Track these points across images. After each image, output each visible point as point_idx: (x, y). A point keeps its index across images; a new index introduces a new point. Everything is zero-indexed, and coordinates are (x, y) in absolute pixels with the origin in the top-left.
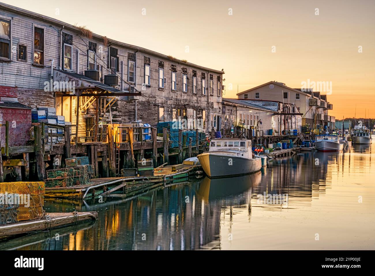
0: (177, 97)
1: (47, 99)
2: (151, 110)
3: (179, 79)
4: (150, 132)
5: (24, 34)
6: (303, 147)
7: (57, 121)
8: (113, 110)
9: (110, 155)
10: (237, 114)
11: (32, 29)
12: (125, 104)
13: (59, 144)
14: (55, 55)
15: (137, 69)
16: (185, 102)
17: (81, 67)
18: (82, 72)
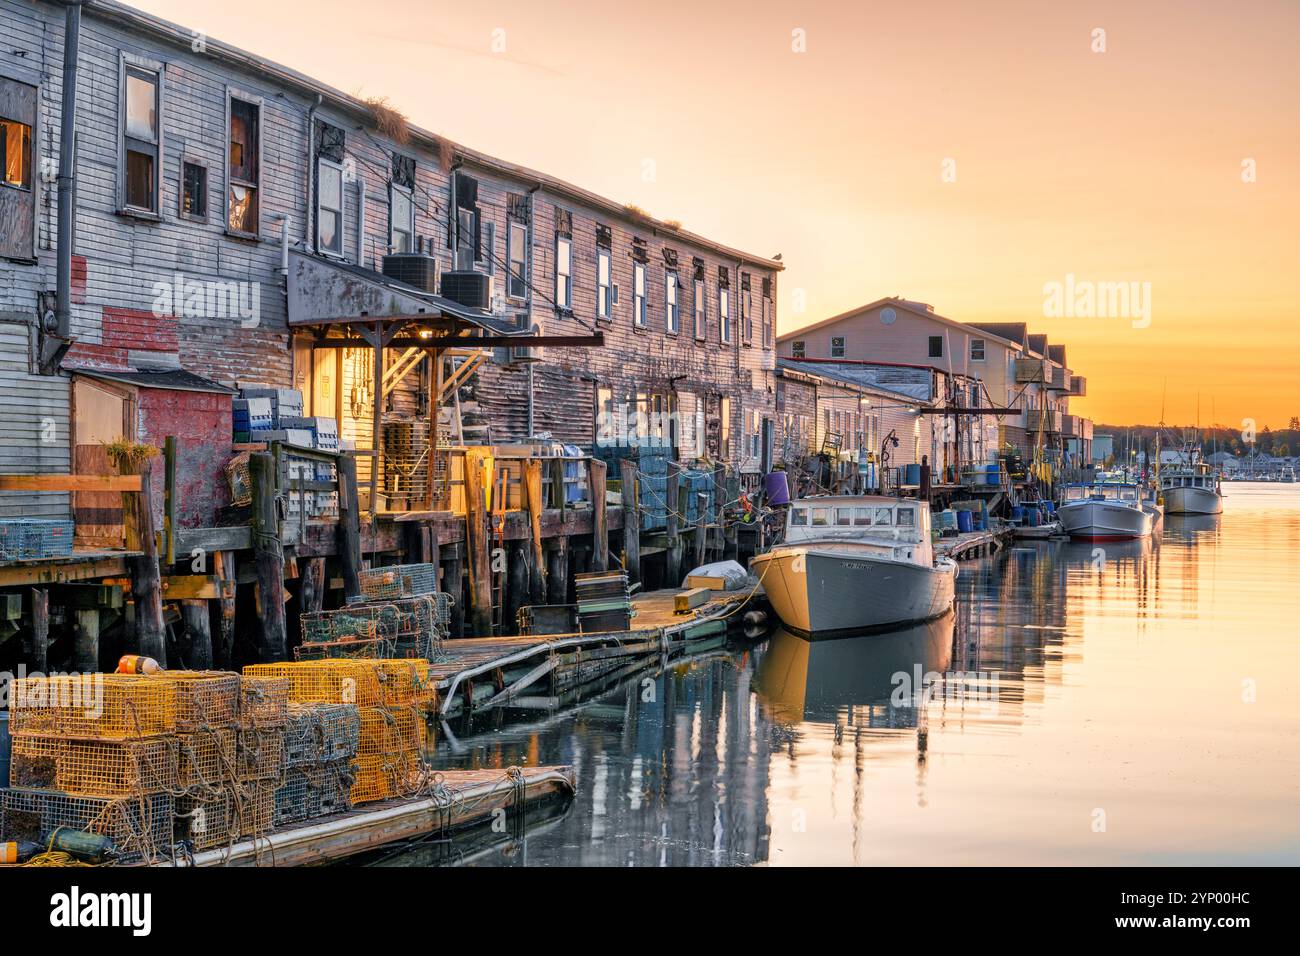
0: (648, 351)
1: (269, 357)
2: (573, 397)
3: (655, 288)
4: (582, 473)
5: (198, 122)
6: (1018, 524)
7: (315, 435)
8: (465, 397)
9: (474, 556)
10: (816, 411)
11: (225, 107)
12: (498, 376)
13: (320, 517)
14: (292, 198)
15: (534, 252)
16: (672, 370)
17: (371, 243)
18: (371, 262)
